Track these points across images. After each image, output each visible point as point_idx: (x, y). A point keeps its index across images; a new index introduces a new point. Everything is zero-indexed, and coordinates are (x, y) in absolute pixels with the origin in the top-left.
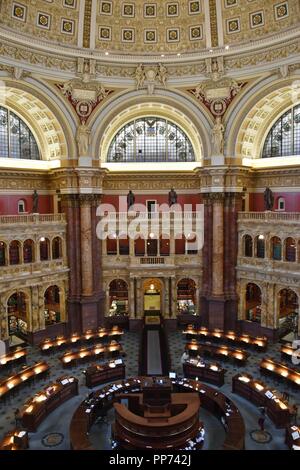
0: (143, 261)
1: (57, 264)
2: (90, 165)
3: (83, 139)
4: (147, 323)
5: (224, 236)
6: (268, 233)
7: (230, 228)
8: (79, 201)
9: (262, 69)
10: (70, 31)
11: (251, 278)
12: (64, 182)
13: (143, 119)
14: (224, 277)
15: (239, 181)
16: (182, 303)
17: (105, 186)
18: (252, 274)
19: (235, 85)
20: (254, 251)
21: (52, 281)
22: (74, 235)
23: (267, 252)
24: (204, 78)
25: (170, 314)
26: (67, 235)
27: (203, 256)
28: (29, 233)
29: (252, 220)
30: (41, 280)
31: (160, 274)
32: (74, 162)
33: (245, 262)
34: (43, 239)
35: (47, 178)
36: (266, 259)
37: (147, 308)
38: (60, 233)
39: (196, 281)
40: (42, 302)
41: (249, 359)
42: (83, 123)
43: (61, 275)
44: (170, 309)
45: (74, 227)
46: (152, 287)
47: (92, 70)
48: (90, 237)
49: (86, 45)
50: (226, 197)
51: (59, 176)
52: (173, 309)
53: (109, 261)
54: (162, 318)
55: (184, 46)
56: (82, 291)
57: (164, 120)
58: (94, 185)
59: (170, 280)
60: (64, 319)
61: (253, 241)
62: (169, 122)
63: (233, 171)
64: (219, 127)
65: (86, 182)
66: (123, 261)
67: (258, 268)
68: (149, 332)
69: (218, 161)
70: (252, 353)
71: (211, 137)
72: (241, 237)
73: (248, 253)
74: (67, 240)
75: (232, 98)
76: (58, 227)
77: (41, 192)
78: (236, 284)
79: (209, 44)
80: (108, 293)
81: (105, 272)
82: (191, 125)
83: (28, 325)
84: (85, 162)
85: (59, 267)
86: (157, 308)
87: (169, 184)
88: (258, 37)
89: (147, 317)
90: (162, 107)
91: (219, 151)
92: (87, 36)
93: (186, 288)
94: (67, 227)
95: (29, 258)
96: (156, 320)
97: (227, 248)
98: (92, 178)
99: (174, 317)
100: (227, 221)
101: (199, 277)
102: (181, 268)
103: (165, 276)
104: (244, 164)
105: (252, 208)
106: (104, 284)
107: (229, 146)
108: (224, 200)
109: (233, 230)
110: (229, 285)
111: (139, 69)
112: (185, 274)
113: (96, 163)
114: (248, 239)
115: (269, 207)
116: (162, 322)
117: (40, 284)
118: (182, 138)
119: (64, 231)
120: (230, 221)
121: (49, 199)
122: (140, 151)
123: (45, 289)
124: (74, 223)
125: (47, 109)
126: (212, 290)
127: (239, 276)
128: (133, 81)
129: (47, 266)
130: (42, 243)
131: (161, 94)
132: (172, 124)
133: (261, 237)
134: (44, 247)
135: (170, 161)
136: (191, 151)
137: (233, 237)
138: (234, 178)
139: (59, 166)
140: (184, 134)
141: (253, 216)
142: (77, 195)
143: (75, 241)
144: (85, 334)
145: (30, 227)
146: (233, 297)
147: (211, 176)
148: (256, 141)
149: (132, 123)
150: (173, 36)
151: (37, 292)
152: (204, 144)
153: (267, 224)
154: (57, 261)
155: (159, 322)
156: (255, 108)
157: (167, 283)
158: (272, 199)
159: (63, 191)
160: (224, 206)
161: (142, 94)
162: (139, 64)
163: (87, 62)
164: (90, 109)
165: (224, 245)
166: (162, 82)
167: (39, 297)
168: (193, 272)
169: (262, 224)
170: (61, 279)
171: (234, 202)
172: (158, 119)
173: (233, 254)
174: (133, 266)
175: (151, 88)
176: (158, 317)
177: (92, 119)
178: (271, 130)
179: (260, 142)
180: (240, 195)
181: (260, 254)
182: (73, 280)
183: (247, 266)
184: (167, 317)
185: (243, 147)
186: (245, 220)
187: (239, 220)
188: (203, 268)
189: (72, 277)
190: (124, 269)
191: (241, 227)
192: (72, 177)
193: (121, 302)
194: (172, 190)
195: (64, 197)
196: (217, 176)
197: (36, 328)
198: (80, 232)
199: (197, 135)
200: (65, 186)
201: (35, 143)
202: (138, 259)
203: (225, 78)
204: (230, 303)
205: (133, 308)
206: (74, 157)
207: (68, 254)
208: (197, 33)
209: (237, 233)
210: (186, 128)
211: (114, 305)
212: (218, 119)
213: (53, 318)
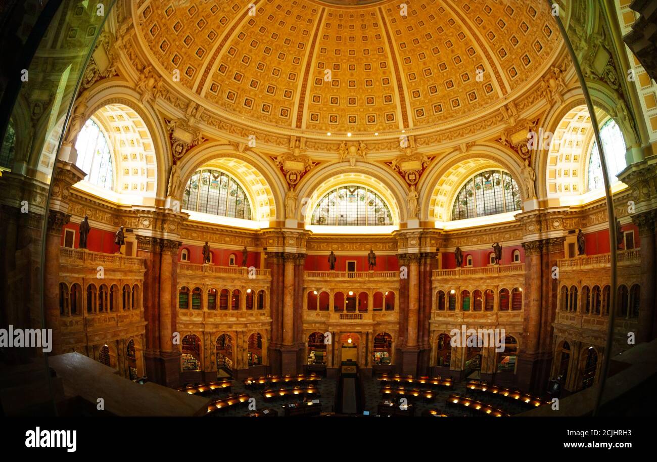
0: (342, 317)
1: (261, 314)
2: (296, 227)
3: (291, 203)
4: (343, 371)
5: (420, 293)
6: (459, 288)
7: (425, 285)
8: (284, 259)
9: (446, 146)
10: (286, 116)
11: (443, 329)
12: (271, 241)
13: (345, 188)
14: (419, 331)
15: (433, 242)
16: (378, 355)
17: (309, 247)
18: (444, 326)
19: (426, 159)
20: (447, 305)
21: (256, 329)
22: (278, 289)
23: (458, 305)
24: (399, 153)
25: (366, 364)
26: (272, 290)
27: (400, 313)
28: (238, 285)
29: (445, 277)
30: (246, 327)
31: (358, 329)
32: (280, 224)
33: (439, 315)
34: (249, 291)
35: (256, 237)
36: (457, 311)
37: (344, 359)
38: (265, 287)
39: (392, 335)
40: (246, 346)
41: (438, 397)
42: (292, 190)
43: (264, 324)
44: (366, 360)
45: (278, 283)
46: (350, 341)
47: (302, 145)
48: (292, 292)
49: (299, 126)
50: (421, 257)
51: (267, 236)
52: (369, 359)
53: (309, 316)
54: (358, 367)
55: (381, 128)
56: (283, 340)
57: (364, 188)
58: (298, 245)
59: (367, 334)
60: (265, 362)
61: (446, 296)
62: (369, 190)
63: (427, 233)
64: (413, 194)
65: (291, 242)
66: (323, 316)
67: (450, 319)
68: (345, 380)
69: (413, 224)
70: (440, 392)
71: (407, 202)
72: (435, 293)
73: (441, 306)
74: (271, 294)
75: (424, 169)
76: (264, 281)
77: (250, 249)
78: (429, 336)
79: (401, 126)
80: (307, 344)
81: (305, 325)
82: (389, 193)
83: (234, 363)
84: (291, 224)
85: (263, 318)
86: (354, 360)
87: (368, 246)
88: (440, 122)
89: (344, 367)
90: (363, 177)
91: (414, 216)
92: (299, 119)
93: (382, 341)
94: (272, 282)
95: (236, 306)
96: (352, 370)
97: (422, 304)
98: (297, 238)
99: (370, 366)
100: (422, 279)
101: (395, 331)
102: (379, 324)
103: (363, 331)
104: (436, 227)
105: (445, 266)
106: (304, 336)
107: (422, 211)
108: (420, 259)
109: (428, 287)
110: (423, 336)
111: (343, 145)
112: (382, 329)
113: (301, 225)
114: (441, 294)
115: (460, 264)
116: (357, 372)
117: (245, 329)
118: (381, 205)
119: (269, 285)
120: (425, 280)
121: (257, 255)
122: (342, 216)
123: (249, 335)
124: (278, 279)
125: (262, 177)
126: (407, 342)
127: (432, 328)
128: (337, 155)
129: (252, 315)
130: (248, 294)
131: (361, 166)
132: (372, 192)
133: (453, 292)
134: (250, 298)
135: (370, 224)
136: (389, 216)
137: (428, 293)
138: (428, 240)
139: (268, 227)
140: (382, 200)
141: (446, 274)
142: (283, 253)
143: (278, 295)
144: (285, 378)
145: (239, 279)
146: (426, 347)
147: (407, 239)
148: (446, 205)
149: (335, 190)
150: (371, 120)
151: (242, 336)
152: (401, 209)
153: (458, 280)
154: (261, 311)
155: (355, 371)
156: (443, 178)
157: (364, 337)
158: (462, 256)
159: (270, 249)
160: (420, 265)
161: (345, 166)
162: (342, 141)
163: (298, 139)
164: (299, 178)
165: (420, 301)
166: (362, 156)
167: (244, 341)
168: (390, 327)
169: (453, 280)
170: (264, 328)
171: (428, 261)
172: (358, 188)
173: (427, 308)
174: (331, 321)
175: (353, 161)
176: (354, 367)
177: (299, 187)
178: (458, 196)
179: (449, 206)
180: (433, 256)
181: (452, 308)
182: (274, 330)
183: (441, 319)
184: (363, 367)
185: (435, 211)
186: (439, 278)
187: (433, 278)
188: (399, 323)
189: (274, 327)
190: (324, 323)
191: (435, 284)
192: (278, 237)
193: (319, 353)
194: (372, 252)
195: (270, 254)
196: (413, 238)
197: (240, 367)
198: (283, 287)
199: (394, 201)
200: (271, 245)
201: (249, 205)
202: (337, 315)
203: (416, 153)
204: (423, 354)
205: (330, 358)
206: (282, 219)
207: (271, 306)
208: (391, 117)
209: (431, 289)
210: (384, 195)
211: (312, 355)
212: (413, 188)
213: (256, 361)
